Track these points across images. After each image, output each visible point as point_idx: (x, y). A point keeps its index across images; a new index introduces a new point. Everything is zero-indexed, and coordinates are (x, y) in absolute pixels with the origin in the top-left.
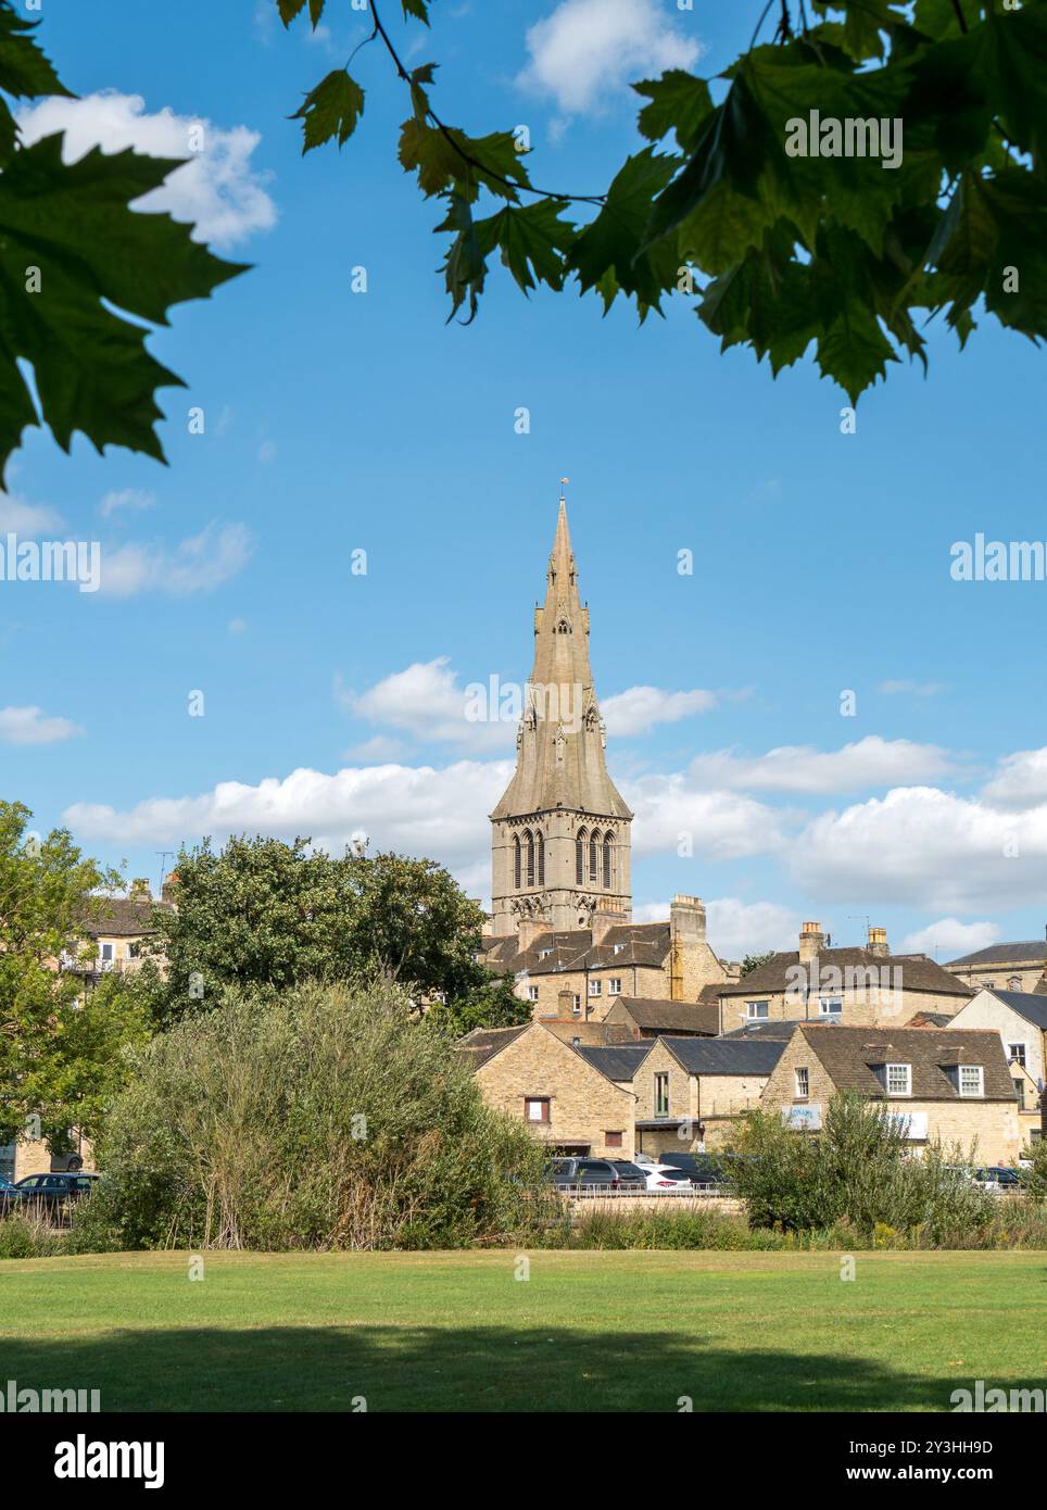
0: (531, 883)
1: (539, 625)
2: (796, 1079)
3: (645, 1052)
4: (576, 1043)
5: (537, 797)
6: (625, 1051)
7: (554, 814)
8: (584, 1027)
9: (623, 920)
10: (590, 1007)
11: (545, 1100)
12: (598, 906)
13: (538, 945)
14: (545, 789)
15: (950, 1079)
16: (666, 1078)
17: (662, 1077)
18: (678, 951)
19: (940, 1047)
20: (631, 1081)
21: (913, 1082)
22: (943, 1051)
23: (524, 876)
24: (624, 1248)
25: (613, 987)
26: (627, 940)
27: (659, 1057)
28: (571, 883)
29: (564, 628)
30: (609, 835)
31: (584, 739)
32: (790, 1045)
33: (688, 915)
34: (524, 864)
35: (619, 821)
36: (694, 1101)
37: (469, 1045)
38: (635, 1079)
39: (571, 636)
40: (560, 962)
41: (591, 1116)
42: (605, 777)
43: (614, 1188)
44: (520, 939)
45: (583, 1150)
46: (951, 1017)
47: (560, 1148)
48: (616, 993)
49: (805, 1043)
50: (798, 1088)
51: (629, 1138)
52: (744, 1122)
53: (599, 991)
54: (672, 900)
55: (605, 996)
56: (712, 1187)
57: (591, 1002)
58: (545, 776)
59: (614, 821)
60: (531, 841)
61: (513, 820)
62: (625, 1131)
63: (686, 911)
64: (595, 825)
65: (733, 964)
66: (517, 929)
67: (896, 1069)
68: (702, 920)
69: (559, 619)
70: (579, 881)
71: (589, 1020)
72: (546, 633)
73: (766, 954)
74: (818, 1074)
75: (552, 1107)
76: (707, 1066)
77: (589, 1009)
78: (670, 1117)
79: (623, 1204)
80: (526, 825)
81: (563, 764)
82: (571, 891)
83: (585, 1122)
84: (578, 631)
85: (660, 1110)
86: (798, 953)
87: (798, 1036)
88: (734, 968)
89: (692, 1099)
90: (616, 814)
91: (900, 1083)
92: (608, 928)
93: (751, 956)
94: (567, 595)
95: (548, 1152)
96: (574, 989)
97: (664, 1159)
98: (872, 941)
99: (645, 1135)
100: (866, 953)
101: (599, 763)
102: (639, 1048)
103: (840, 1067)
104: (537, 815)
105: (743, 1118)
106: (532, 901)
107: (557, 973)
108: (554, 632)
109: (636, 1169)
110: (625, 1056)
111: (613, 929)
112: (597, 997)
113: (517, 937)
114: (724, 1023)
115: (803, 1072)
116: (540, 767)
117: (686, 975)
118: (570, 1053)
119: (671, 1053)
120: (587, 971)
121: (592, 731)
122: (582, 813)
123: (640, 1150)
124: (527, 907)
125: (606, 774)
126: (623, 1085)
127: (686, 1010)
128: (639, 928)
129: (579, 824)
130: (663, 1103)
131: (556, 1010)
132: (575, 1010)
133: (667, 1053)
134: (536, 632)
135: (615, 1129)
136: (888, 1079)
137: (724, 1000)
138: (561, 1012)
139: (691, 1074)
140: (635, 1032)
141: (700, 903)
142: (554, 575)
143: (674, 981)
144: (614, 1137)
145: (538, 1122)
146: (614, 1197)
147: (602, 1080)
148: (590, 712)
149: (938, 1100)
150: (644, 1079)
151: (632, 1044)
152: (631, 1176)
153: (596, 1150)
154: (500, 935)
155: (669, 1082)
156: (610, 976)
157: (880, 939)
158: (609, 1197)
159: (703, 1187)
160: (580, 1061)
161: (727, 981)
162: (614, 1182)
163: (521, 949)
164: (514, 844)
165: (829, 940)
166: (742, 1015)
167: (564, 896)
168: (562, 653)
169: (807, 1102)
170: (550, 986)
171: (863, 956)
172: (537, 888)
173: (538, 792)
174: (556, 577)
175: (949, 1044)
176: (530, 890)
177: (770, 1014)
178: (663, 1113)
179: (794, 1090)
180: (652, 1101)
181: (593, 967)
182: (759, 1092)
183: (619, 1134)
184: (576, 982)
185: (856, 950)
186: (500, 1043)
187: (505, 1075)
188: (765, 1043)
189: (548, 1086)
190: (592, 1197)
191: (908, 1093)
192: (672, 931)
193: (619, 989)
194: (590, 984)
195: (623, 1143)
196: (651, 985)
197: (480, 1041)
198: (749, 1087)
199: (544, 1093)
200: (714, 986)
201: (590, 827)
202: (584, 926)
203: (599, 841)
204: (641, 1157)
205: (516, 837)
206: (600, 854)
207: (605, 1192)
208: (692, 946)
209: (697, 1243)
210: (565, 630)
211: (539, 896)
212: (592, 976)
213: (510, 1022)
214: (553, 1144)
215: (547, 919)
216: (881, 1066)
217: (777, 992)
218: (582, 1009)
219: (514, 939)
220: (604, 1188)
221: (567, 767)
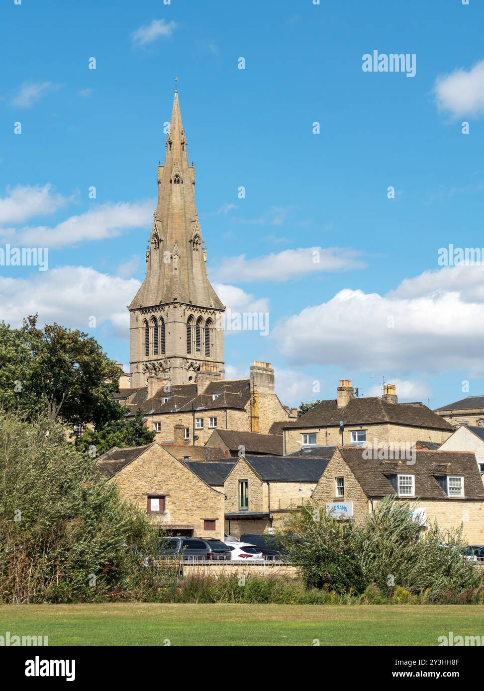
0: (156, 352)
1: (161, 177)
2: (336, 484)
3: (232, 466)
4: (186, 459)
5: (160, 294)
6: (219, 465)
7: (172, 306)
8: (192, 449)
9: (218, 378)
10: (196, 437)
11: (162, 498)
12: (201, 368)
13: (161, 394)
14: (165, 289)
15: (441, 485)
16: (247, 484)
17: (244, 483)
18: (256, 399)
19: (434, 464)
20: (222, 486)
21: (416, 487)
22: (437, 466)
23: (152, 348)
24: (214, 602)
25: (212, 423)
26: (221, 391)
27: (242, 470)
28: (183, 352)
29: (178, 180)
30: (209, 321)
31: (192, 256)
32: (331, 461)
33: (262, 374)
34: (151, 340)
35: (215, 312)
36: (266, 499)
37: (109, 458)
38: (225, 484)
39: (182, 186)
40: (175, 406)
41: (195, 508)
42: (206, 281)
43: (208, 558)
44: (149, 390)
45: (188, 532)
46: (440, 445)
47: (169, 530)
48: (214, 427)
49: (342, 460)
50: (337, 491)
51: (221, 524)
52: (299, 514)
53: (202, 425)
54: (251, 364)
55: (206, 429)
56: (277, 559)
57: (197, 433)
58: (165, 281)
59: (212, 311)
60: (156, 324)
61: (145, 310)
62: (218, 519)
63: (261, 372)
64: (199, 314)
65: (293, 409)
66: (147, 383)
67: (404, 478)
68: (272, 378)
69: (174, 174)
70: (189, 352)
71: (196, 444)
72: (165, 183)
73: (314, 402)
74: (350, 481)
75: (166, 502)
76: (275, 476)
77: (195, 438)
78: (250, 510)
79: (214, 570)
80: (153, 313)
81: (177, 272)
82: (184, 358)
83: (189, 513)
84: (187, 182)
85: (242, 505)
86: (336, 401)
87: (337, 454)
88: (294, 412)
89: (264, 499)
90: (213, 307)
91: (407, 487)
92: (208, 383)
93: (305, 403)
94: (180, 158)
95: (161, 533)
96: (185, 424)
97: (243, 539)
98: (386, 393)
99: (232, 522)
100: (382, 401)
101: (202, 272)
102: (228, 463)
103: (366, 476)
104: (160, 307)
105: (298, 511)
106: (157, 365)
107: (173, 413)
108: (171, 182)
109: (224, 546)
110: (218, 468)
111: (212, 384)
112: (201, 429)
113: (146, 388)
114: (286, 448)
115: (341, 480)
116: (162, 274)
117: (261, 416)
118: (180, 465)
119: (250, 466)
120: (193, 411)
121: (197, 250)
122: (191, 306)
123: (228, 533)
124: (155, 369)
125: (207, 279)
126: (218, 489)
127: (261, 439)
128: (229, 383)
129: (188, 313)
130: (244, 501)
131: (173, 439)
132: (186, 438)
133: (247, 467)
134: (159, 183)
135: (210, 517)
136: (399, 485)
137: (287, 432)
138: (176, 439)
139: (264, 481)
140: (227, 453)
141: (270, 367)
142: (171, 143)
143: (253, 419)
144: (210, 523)
145: (157, 513)
146: (207, 565)
147: (201, 483)
148: (195, 237)
149: (433, 499)
150: (231, 485)
151: (224, 460)
152: (221, 551)
153: (198, 533)
154: (135, 387)
155: (249, 486)
156: (209, 415)
157: (391, 392)
158: (204, 565)
159: (271, 559)
160: (186, 470)
161: (288, 420)
162: (208, 554)
163: (149, 397)
164: (145, 326)
165: (357, 392)
166: (299, 442)
167: (179, 361)
168: (176, 197)
169: (343, 501)
170: (168, 421)
171: (380, 403)
172: (160, 356)
173: (160, 291)
174: (173, 145)
175: (439, 461)
176: (155, 357)
177: (317, 441)
178: (244, 508)
179: (334, 491)
180: (237, 499)
181: (198, 409)
182: (310, 493)
183: (213, 521)
184: (187, 420)
185: (376, 399)
186: (130, 457)
187: (133, 480)
188: (314, 460)
189: (164, 487)
190: (192, 565)
191: (413, 494)
192: (252, 385)
193: (216, 424)
194: (196, 420)
195: (216, 528)
196: (237, 421)
197: (117, 456)
198: (304, 490)
199: (161, 493)
200: (279, 423)
201: (196, 315)
202: (192, 382)
203: (202, 325)
204: (229, 538)
205: (146, 321)
206: (203, 333)
207: (202, 562)
208: (265, 396)
209: (267, 599)
210: (179, 181)
211: (162, 361)
212: (197, 415)
213: (138, 444)
214: (165, 528)
215: (167, 377)
216: (395, 476)
217: (323, 427)
218: (191, 438)
219: (145, 390)
220: (200, 559)
221: (180, 275)
